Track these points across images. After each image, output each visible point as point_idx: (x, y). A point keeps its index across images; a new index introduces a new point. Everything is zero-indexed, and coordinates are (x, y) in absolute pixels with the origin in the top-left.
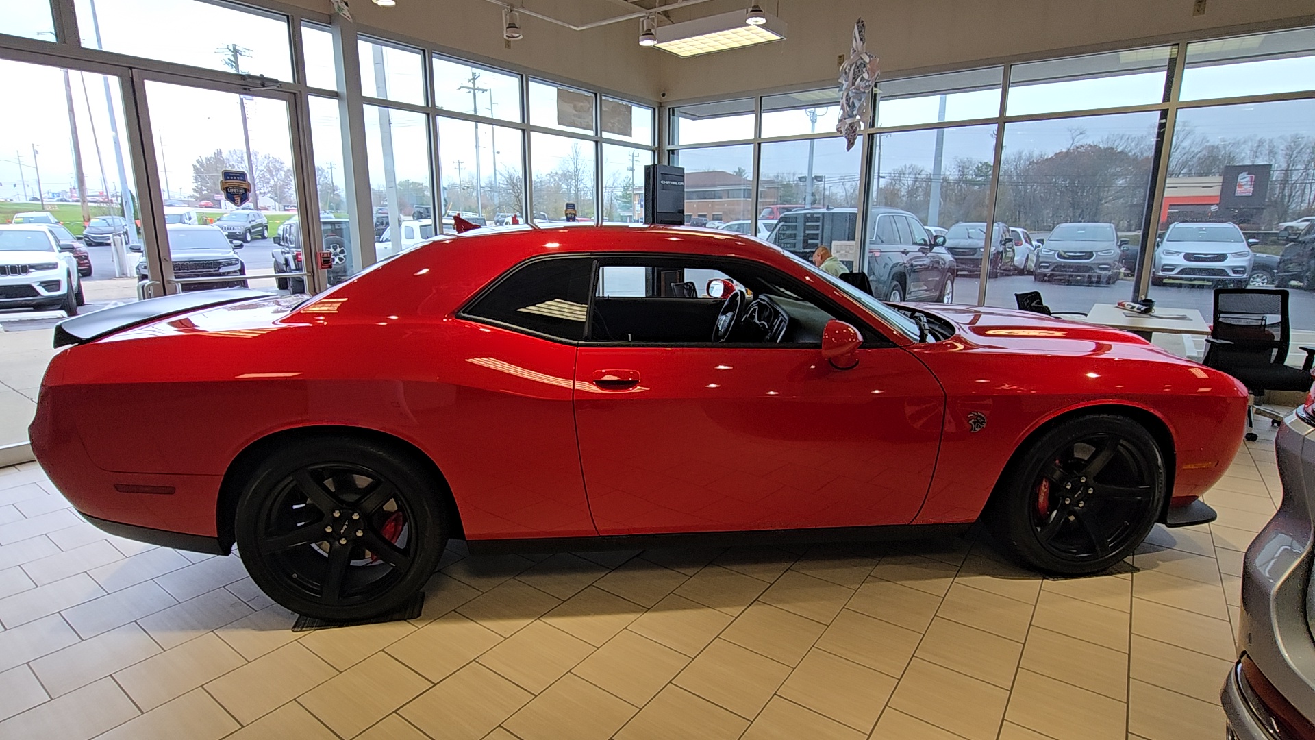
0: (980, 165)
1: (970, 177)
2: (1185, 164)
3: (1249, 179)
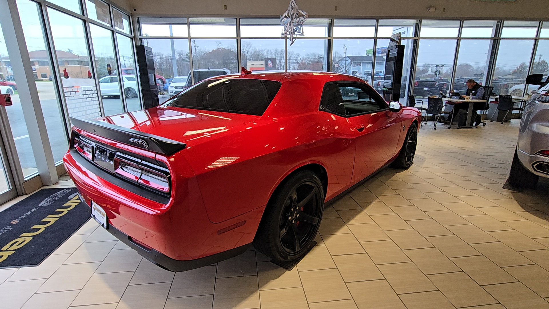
0: (186, 54)
1: (184, 58)
3: (271, 62)
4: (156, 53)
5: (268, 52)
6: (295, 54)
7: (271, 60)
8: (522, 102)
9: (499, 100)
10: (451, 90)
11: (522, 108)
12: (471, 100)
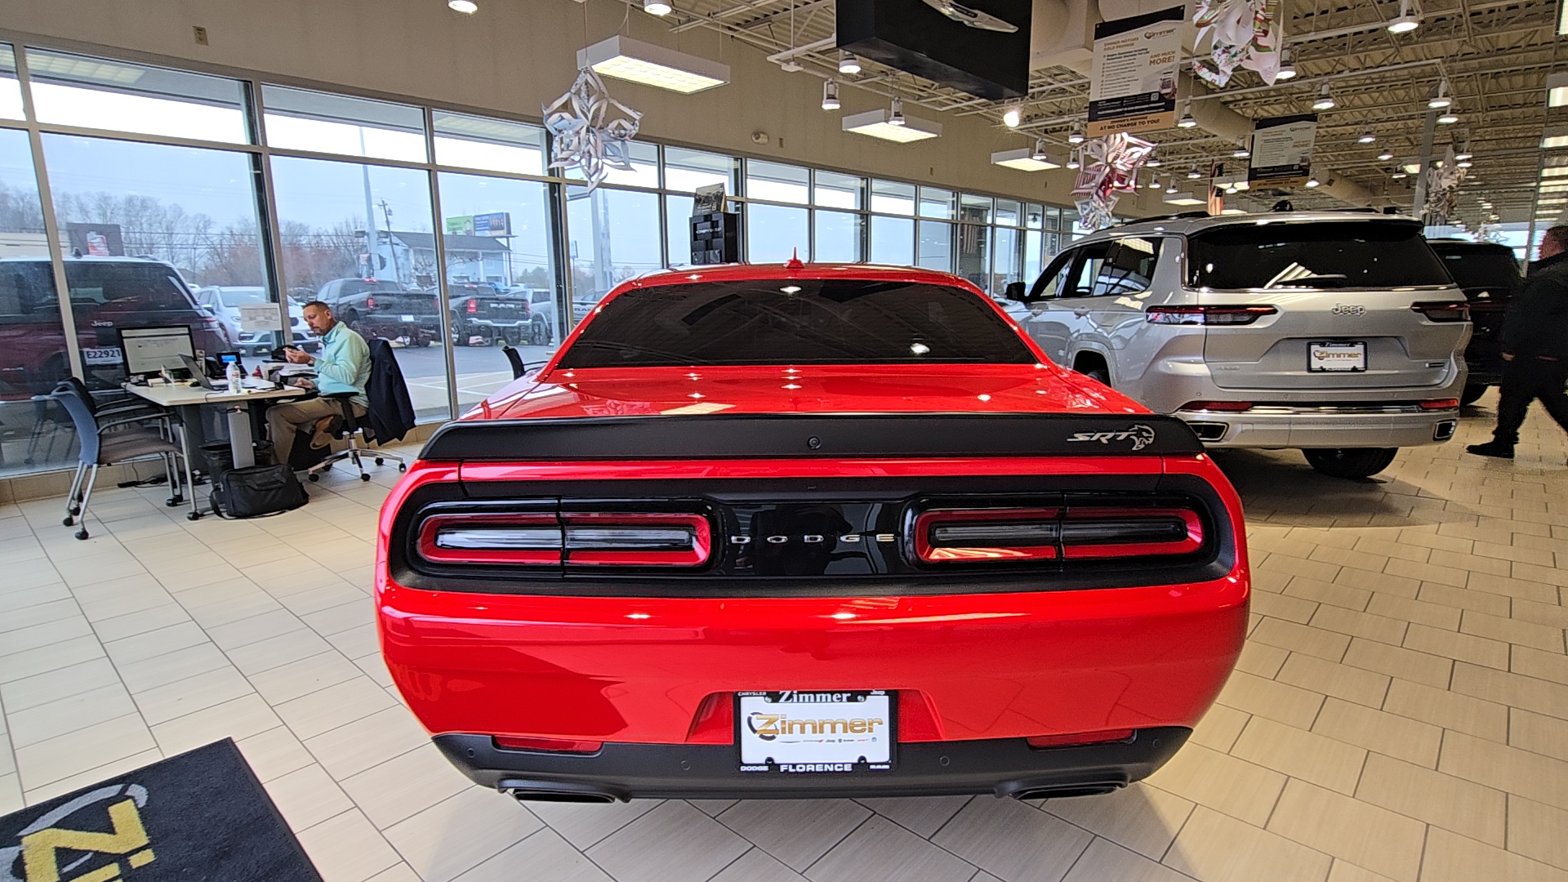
3: (98, 240)
6: (191, 215)
7: (95, 234)
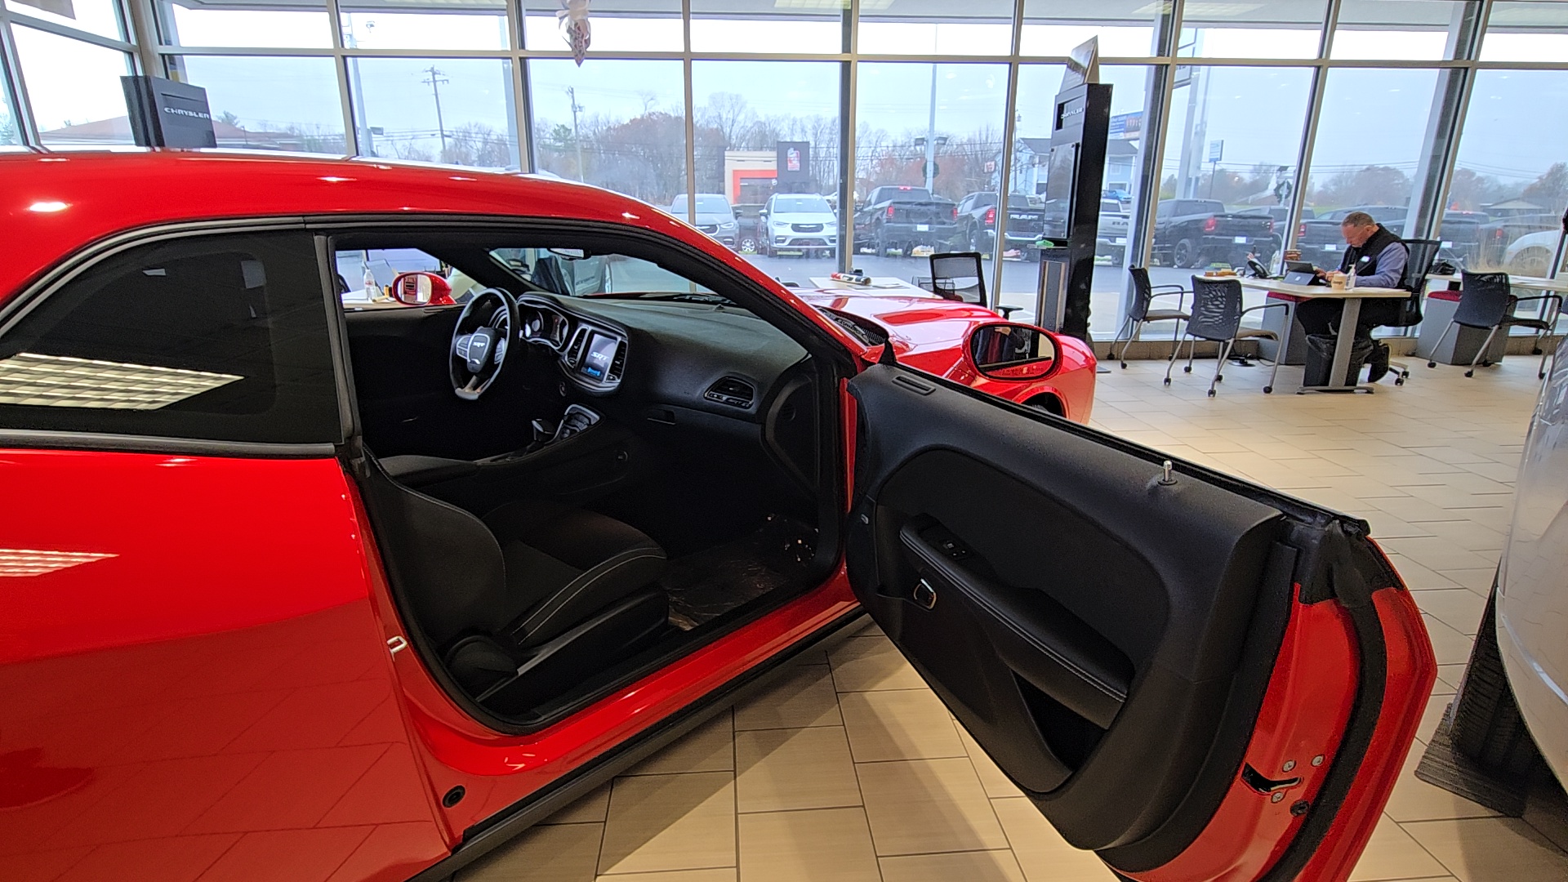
0: (557, 128)
1: (548, 142)
2: (742, 139)
3: (795, 155)
4: (473, 125)
5: (793, 124)
7: (795, 150)
8: (1547, 297)
9: (1461, 288)
10: (1289, 249)
11: (1545, 319)
12: (1351, 291)
